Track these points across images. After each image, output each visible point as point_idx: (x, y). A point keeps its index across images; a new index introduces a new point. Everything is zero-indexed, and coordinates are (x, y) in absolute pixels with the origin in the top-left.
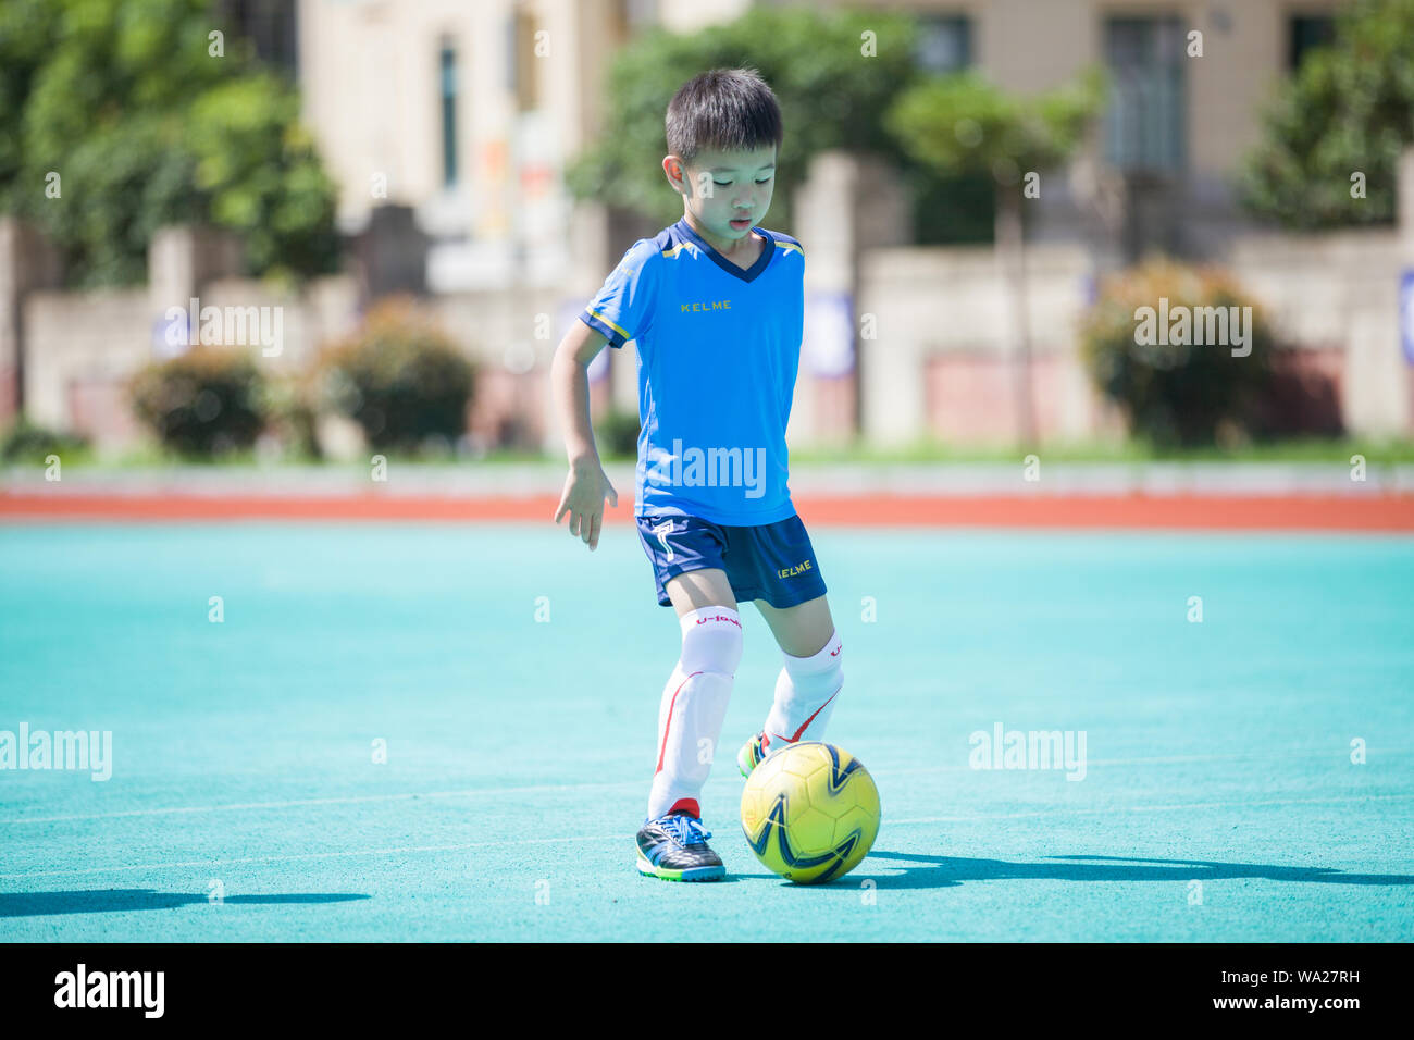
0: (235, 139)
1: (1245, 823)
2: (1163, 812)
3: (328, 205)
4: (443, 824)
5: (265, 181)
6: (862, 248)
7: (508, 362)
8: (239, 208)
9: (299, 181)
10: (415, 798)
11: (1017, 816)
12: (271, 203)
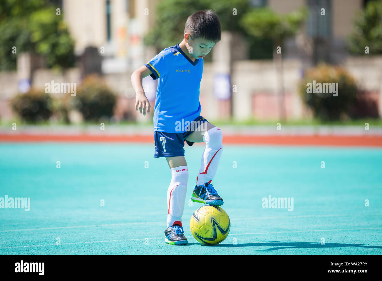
0: (43, 26)
1: (349, 235)
2: (324, 232)
3: (71, 47)
4: (106, 234)
5: (52, 39)
6: (233, 60)
7: (126, 94)
8: (44, 48)
9: (63, 40)
10: (97, 226)
11: (280, 232)
12: (54, 46)
